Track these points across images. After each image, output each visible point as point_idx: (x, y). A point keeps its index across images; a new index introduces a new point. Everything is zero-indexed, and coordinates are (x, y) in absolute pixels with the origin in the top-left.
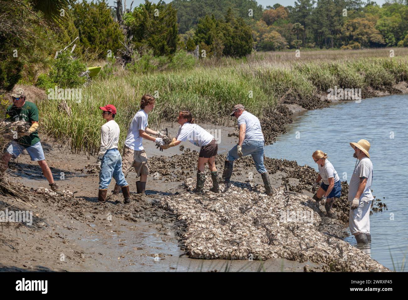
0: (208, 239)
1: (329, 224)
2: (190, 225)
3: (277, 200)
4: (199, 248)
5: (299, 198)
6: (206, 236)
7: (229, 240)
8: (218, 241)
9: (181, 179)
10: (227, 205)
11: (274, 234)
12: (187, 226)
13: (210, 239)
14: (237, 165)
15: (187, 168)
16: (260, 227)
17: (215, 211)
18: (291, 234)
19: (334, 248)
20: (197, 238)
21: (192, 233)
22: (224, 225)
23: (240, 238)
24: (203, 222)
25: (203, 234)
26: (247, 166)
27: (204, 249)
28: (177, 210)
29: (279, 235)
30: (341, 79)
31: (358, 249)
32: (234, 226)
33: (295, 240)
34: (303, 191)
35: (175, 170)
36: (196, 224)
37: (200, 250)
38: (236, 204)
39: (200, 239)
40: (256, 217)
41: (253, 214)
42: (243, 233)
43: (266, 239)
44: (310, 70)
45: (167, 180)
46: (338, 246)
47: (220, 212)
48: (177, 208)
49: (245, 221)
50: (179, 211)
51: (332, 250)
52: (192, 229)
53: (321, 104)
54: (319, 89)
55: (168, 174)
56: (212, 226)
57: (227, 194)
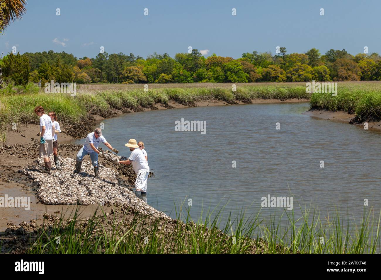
0: (53, 193)
1: (121, 184)
2: (41, 184)
3: (92, 170)
4: (48, 198)
5: (104, 169)
6: (52, 191)
7: (65, 194)
8: (59, 194)
9: (34, 158)
10: (63, 173)
11: (91, 190)
12: (40, 185)
13: (55, 193)
14: (67, 150)
15: (38, 151)
16: (83, 186)
17: (56, 176)
18: (101, 190)
19: (126, 198)
20: (47, 192)
21: (43, 189)
22: (62, 184)
23: (72, 193)
24: (49, 183)
25: (50, 190)
26: (73, 150)
27: (52, 199)
28: (33, 176)
29: (94, 190)
30: (124, 101)
31: (140, 199)
32: (68, 185)
33: (104, 194)
34: (106, 165)
35: (31, 152)
36: (46, 184)
37: (49, 199)
38: (68, 172)
39: (49, 193)
40: (80, 180)
41: (78, 178)
42: (73, 189)
43: (87, 193)
44: (106, 95)
45: (26, 158)
46: (128, 197)
47: (59, 177)
48: (34, 175)
49: (74, 182)
50: (35, 176)
51: (125, 199)
52: (43, 187)
53: (112, 115)
54: (111, 106)
55: (27, 154)
56: (55, 185)
57: (62, 166)
